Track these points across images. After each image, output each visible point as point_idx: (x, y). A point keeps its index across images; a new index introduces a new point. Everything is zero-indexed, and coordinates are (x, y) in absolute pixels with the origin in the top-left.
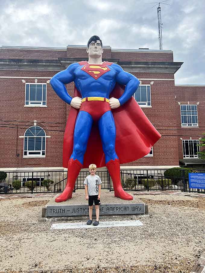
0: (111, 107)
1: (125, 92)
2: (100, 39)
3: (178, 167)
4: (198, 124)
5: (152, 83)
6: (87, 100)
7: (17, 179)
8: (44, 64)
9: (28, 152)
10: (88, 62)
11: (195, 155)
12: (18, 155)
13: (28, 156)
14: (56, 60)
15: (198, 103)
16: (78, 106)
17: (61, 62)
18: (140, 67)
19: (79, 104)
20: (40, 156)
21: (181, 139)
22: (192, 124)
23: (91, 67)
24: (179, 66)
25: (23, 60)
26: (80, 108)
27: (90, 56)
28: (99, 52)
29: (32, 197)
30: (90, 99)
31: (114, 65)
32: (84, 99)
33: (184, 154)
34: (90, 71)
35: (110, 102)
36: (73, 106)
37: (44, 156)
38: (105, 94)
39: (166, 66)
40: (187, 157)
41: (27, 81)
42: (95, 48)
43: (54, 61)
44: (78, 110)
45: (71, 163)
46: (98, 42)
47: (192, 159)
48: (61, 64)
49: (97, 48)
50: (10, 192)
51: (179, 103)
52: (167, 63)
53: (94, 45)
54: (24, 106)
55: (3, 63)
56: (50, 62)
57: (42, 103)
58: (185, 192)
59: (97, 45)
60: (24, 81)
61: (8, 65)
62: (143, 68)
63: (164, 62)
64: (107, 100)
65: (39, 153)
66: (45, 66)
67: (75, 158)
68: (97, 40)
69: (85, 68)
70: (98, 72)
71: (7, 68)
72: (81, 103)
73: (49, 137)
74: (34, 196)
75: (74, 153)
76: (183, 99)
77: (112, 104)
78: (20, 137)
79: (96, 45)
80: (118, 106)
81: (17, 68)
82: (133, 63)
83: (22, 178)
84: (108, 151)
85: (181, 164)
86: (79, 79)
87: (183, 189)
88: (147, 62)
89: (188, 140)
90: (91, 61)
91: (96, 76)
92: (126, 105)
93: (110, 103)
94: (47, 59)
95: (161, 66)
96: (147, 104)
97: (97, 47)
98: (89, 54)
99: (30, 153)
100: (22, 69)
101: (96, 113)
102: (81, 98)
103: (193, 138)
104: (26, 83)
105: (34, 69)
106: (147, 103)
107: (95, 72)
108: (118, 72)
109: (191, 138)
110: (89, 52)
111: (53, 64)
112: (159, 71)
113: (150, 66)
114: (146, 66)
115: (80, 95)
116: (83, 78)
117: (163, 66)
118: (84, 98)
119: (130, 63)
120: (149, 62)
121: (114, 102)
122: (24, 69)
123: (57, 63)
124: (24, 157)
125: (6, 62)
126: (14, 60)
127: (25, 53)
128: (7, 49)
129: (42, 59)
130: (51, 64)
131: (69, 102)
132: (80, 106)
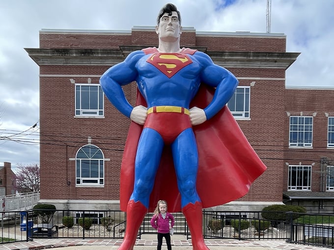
0: (191, 122)
1: (214, 99)
2: (178, 10)
3: (282, 203)
4: (311, 144)
5: (253, 84)
6: (155, 112)
7: (68, 214)
8: (100, 55)
9: (82, 179)
10: (158, 49)
11: (304, 187)
12: (69, 184)
13: (82, 185)
14: (117, 50)
15: (315, 114)
16: (142, 120)
17: (124, 52)
18: (236, 60)
19: (143, 117)
20: (98, 185)
21: (287, 164)
22: (304, 144)
23: (162, 57)
24: (294, 59)
25: (71, 50)
26: (144, 123)
27: (161, 39)
28: (175, 31)
29: (82, 245)
30: (160, 109)
31: (199, 55)
32: (151, 110)
33: (289, 185)
34: (160, 64)
35: (190, 114)
36: (134, 120)
37: (103, 186)
38: (183, 102)
39: (275, 58)
40: (293, 189)
41: (78, 80)
42: (169, 25)
43: (114, 51)
44: (142, 127)
45: (131, 206)
46: (174, 14)
47: (299, 192)
48: (123, 56)
49: (172, 25)
50: (54, 236)
51: (289, 114)
52: (276, 54)
53: (168, 20)
54: (75, 117)
55: (44, 55)
56: (108, 53)
57: (98, 113)
58: (291, 243)
59: (172, 20)
60: (72, 81)
61: (50, 57)
62: (240, 61)
63: (272, 52)
64: (186, 111)
65: (96, 181)
66: (101, 58)
67: (136, 200)
68: (172, 12)
69: (152, 59)
70: (173, 66)
71: (49, 62)
72: (145, 115)
73: (109, 160)
74: (85, 243)
75: (135, 191)
76: (294, 108)
77: (194, 117)
78: (71, 159)
79: (170, 19)
80: (203, 121)
81: (63, 62)
82: (227, 53)
83: (75, 213)
84: (185, 190)
85: (285, 198)
86: (143, 78)
87: (288, 239)
88: (248, 53)
89: (297, 166)
90: (162, 48)
91: (170, 72)
92: (214, 120)
93: (191, 116)
94: (104, 47)
95: (268, 58)
96: (244, 115)
97: (173, 23)
98: (160, 36)
99: (84, 181)
100: (70, 63)
101: (169, 132)
102: (147, 107)
103: (304, 163)
104: (76, 84)
105: (86, 63)
106: (243, 113)
107: (169, 66)
108: (204, 65)
109: (300, 163)
110: (160, 33)
111: (112, 55)
112: (264, 66)
113: (251, 58)
114: (245, 58)
115: (144, 104)
116: (149, 75)
117: (271, 58)
118: (151, 107)
119: (222, 54)
120: (251, 53)
121: (198, 115)
122: (72, 63)
123: (117, 53)
124: (77, 185)
125: (47, 53)
126: (58, 51)
127: (73, 39)
128: (49, 33)
129: (98, 47)
130: (110, 55)
131: (128, 114)
132: (145, 121)
